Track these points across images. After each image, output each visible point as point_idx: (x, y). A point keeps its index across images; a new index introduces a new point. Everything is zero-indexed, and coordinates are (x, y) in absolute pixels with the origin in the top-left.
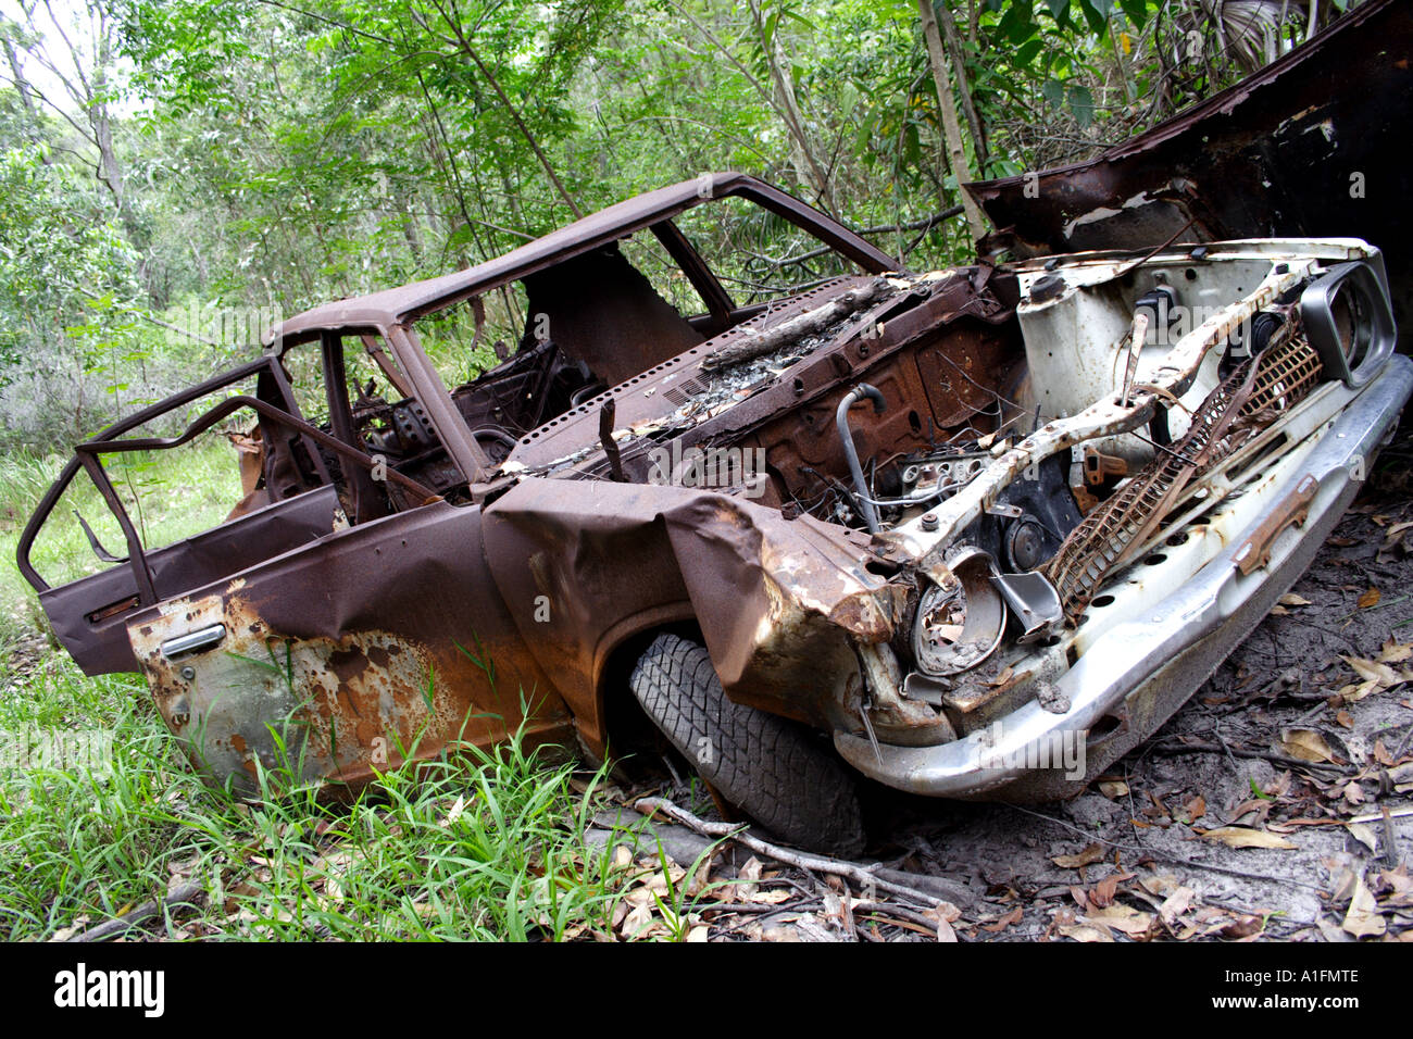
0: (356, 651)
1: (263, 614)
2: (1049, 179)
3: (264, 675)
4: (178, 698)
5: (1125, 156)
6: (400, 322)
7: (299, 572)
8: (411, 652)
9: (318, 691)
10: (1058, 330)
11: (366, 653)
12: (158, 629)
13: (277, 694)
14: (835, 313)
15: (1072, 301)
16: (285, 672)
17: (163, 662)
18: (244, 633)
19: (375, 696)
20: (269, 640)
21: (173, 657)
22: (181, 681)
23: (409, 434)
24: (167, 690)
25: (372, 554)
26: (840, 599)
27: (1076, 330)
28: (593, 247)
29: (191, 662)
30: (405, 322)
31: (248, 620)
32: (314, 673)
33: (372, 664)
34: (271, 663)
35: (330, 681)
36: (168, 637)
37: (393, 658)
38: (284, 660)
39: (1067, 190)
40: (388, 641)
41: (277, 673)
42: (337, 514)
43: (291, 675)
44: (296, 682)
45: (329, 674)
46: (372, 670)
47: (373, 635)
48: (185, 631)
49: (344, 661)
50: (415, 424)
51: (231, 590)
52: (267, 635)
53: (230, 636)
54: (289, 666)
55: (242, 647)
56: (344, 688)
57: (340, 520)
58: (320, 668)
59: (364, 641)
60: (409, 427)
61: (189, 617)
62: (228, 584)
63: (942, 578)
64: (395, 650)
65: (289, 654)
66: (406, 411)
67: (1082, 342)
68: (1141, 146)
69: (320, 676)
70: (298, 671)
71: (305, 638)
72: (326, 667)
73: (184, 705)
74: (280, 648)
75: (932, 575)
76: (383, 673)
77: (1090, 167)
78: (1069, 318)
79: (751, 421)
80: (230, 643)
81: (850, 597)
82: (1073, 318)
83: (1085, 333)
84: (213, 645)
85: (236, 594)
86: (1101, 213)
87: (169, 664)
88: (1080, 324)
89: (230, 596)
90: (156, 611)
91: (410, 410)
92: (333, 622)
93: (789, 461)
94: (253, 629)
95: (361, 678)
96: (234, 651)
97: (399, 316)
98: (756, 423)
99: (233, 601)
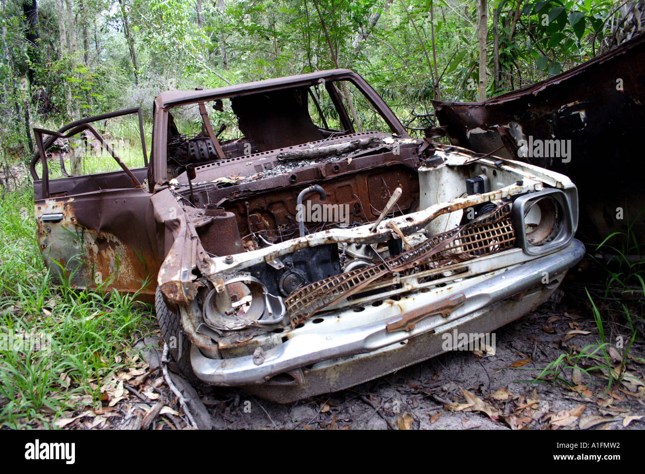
0: (105, 240)
1: (76, 214)
2: (462, 107)
3: (74, 239)
4: (44, 238)
5: (491, 104)
6: (164, 107)
7: (91, 201)
8: (122, 246)
9: (91, 251)
10: (430, 183)
11: (108, 241)
12: (43, 208)
13: (77, 247)
14: (349, 147)
15: (440, 171)
16: (81, 240)
17: (41, 222)
18: (68, 220)
19: (109, 260)
20: (76, 225)
21: (45, 221)
22: (46, 232)
23: (192, 154)
24: (41, 234)
25: (114, 202)
26: (167, 281)
27: (438, 186)
28: (259, 92)
29: (50, 225)
30: (166, 108)
31: (71, 215)
32: (91, 244)
33: (110, 247)
34: (76, 234)
35: (95, 248)
36: (45, 213)
37: (116, 247)
38: (81, 235)
39: (467, 115)
40: (115, 240)
41: (78, 240)
42: (145, 180)
43: (83, 242)
44: (85, 245)
45: (95, 245)
46: (109, 249)
47: (111, 235)
48: (50, 212)
49: (101, 242)
50: (196, 150)
51: (69, 201)
52: (76, 223)
53: (64, 219)
54: (82, 238)
55: (67, 225)
56: (99, 253)
58: (93, 242)
59: (109, 237)
60: (193, 151)
61: (53, 207)
62: (68, 199)
63: (218, 286)
64: (118, 244)
65: (83, 233)
66: (195, 143)
67: (440, 192)
68: (498, 101)
69: (92, 246)
70: (86, 241)
71: (89, 229)
72: (95, 242)
73: (46, 241)
74: (80, 229)
75: (215, 284)
76: (113, 252)
77: (480, 106)
78: (436, 179)
79: (262, 189)
80: (63, 222)
81: (172, 282)
82: (438, 179)
83: (442, 188)
84: (58, 221)
85: (70, 203)
86: (478, 130)
87: (43, 224)
88: (441, 183)
89: (68, 203)
90: (44, 202)
91: (197, 144)
92: (98, 225)
93: (281, 211)
94: (72, 219)
95: (106, 251)
96: (64, 226)
97: (165, 105)
98: (264, 190)
99: (68, 206)
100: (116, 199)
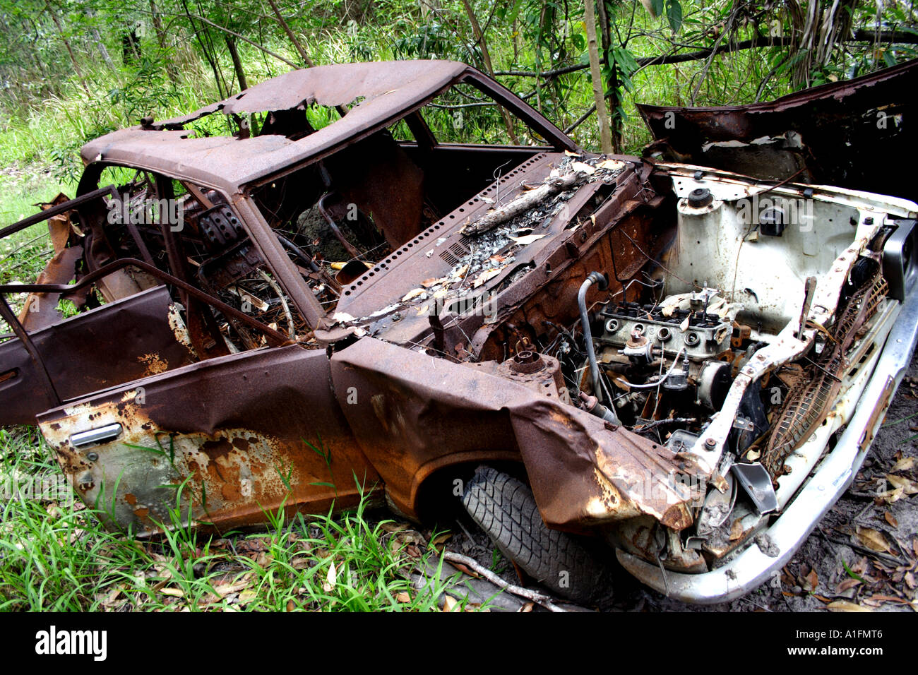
0: (224, 440)
1: (153, 417)
2: (702, 114)
3: (152, 456)
4: (85, 473)
5: (761, 112)
6: (241, 192)
7: (181, 387)
8: (266, 442)
9: (193, 465)
10: (707, 228)
11: (231, 441)
12: (65, 425)
13: (161, 467)
14: (549, 193)
15: (718, 211)
16: (168, 454)
17: (72, 450)
18: (137, 430)
19: (237, 468)
20: (157, 435)
21: (79, 447)
22: (87, 462)
23: (212, 239)
24: (75, 468)
25: (240, 379)
26: (667, 508)
27: (718, 229)
29: (94, 450)
30: (245, 191)
31: (140, 421)
32: (190, 454)
33: (235, 449)
34: (158, 448)
35: (203, 459)
36: (74, 432)
37: (252, 445)
38: (168, 446)
39: (713, 124)
40: (249, 435)
41: (162, 454)
42: (170, 308)
43: (173, 456)
44: (176, 460)
45: (202, 454)
46: (235, 452)
47: (238, 432)
48: (89, 428)
49: (214, 447)
50: (215, 230)
51: (125, 399)
52: (156, 431)
53: (126, 432)
54: (172, 450)
55: (135, 439)
56: (213, 463)
57: (173, 313)
58: (195, 450)
59: (230, 435)
60: (212, 233)
61: (91, 418)
62: (122, 394)
63: (721, 485)
64: (254, 441)
65: (171, 442)
66: (208, 220)
67: (721, 237)
69: (194, 456)
70: (178, 453)
71: (186, 432)
72: (200, 450)
73: (89, 477)
74: (165, 439)
75: (716, 484)
76: (244, 454)
77: (732, 112)
78: (715, 222)
79: (522, 298)
80: (127, 436)
81: (673, 507)
83: (723, 231)
84: (114, 438)
85: (129, 402)
86: (734, 144)
87: (77, 451)
89: (125, 403)
90: (62, 413)
91: (211, 219)
92: (207, 422)
93: (537, 318)
94: (144, 427)
95: (227, 457)
96: (130, 442)
97: (240, 187)
98: (524, 299)
99: (127, 407)
100: (241, 373)
